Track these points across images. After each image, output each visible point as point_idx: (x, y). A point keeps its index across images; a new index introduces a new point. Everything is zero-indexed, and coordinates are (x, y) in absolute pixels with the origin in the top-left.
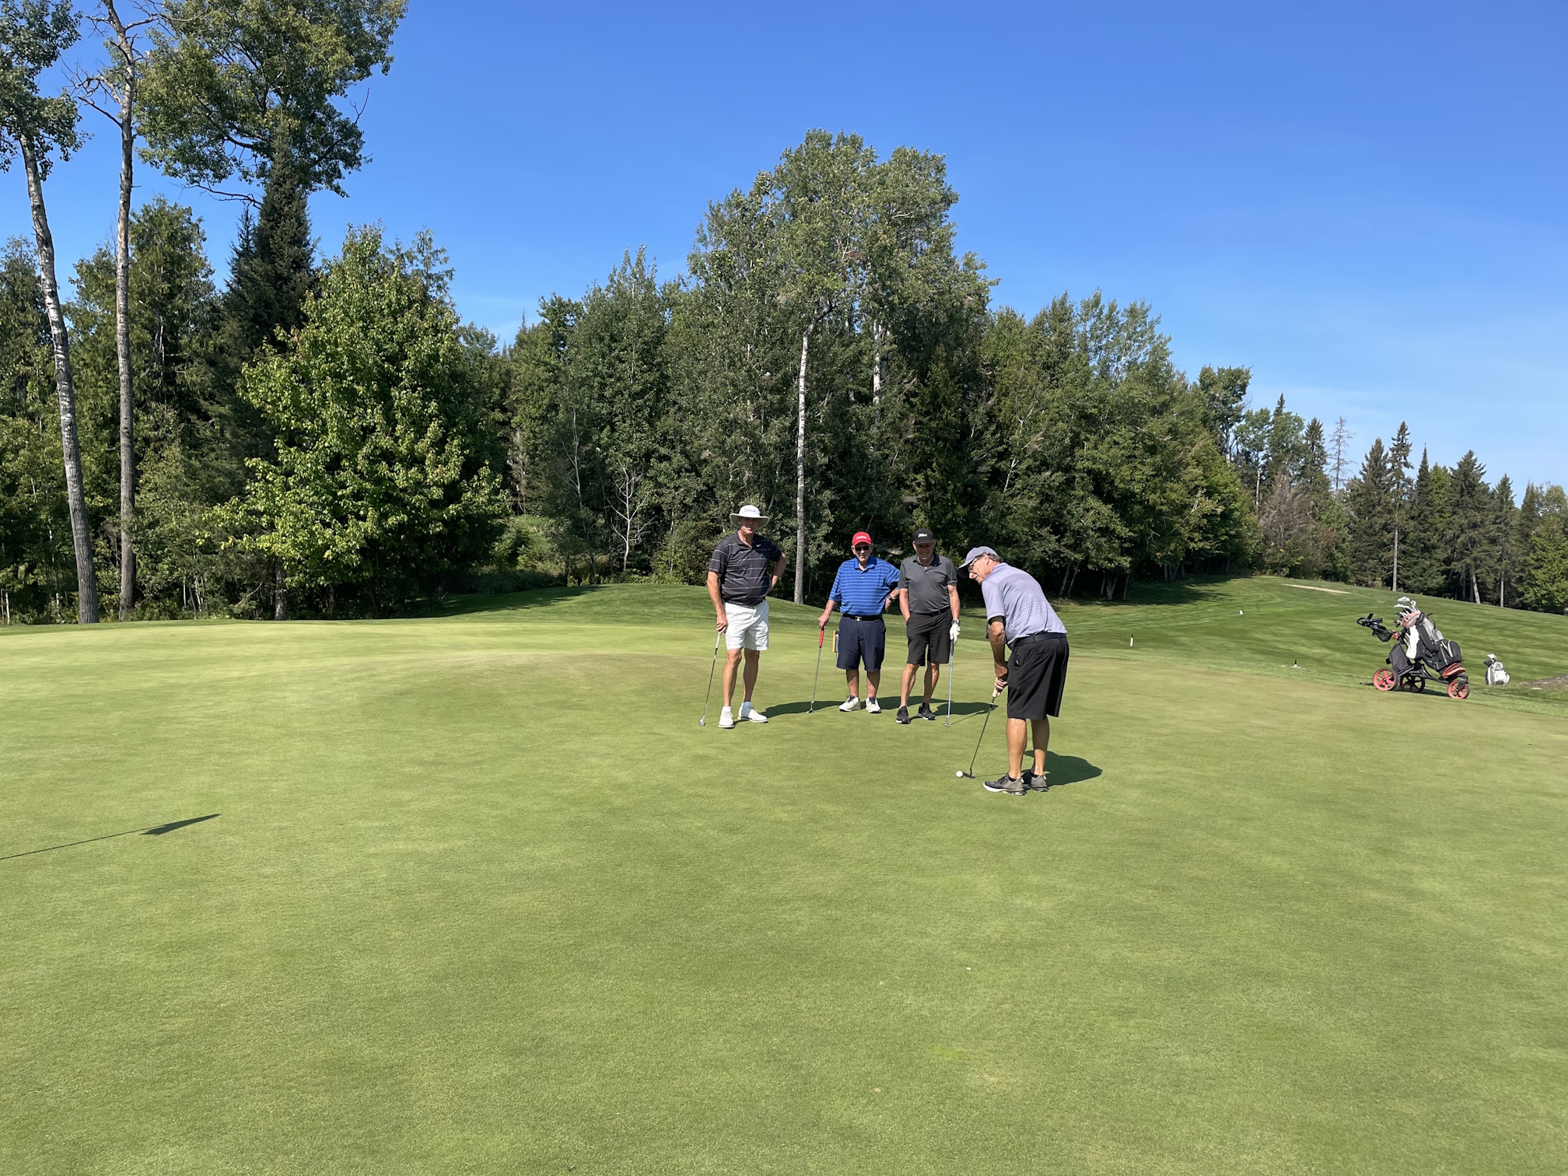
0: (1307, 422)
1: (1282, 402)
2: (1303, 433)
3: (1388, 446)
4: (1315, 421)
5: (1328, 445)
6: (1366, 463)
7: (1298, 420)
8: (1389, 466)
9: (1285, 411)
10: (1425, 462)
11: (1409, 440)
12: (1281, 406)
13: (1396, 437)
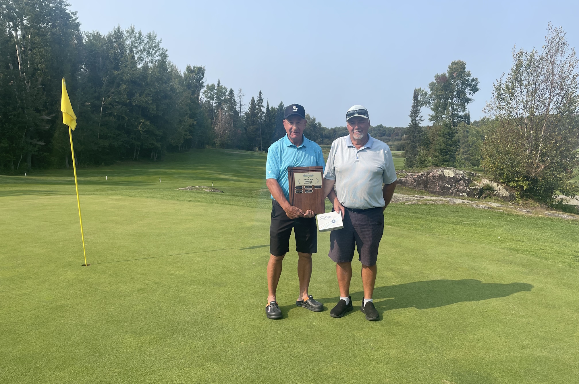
0: (229, 90)
1: (219, 82)
2: (227, 94)
3: (256, 99)
4: (231, 89)
5: (236, 99)
6: (250, 106)
7: (225, 88)
8: (257, 107)
9: (220, 85)
10: (268, 105)
11: (263, 97)
12: (219, 83)
13: (258, 96)
